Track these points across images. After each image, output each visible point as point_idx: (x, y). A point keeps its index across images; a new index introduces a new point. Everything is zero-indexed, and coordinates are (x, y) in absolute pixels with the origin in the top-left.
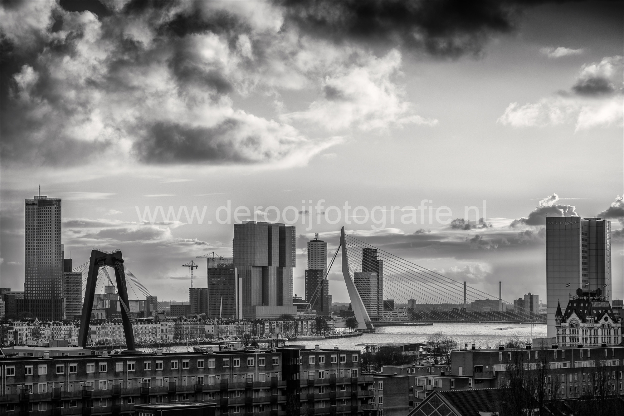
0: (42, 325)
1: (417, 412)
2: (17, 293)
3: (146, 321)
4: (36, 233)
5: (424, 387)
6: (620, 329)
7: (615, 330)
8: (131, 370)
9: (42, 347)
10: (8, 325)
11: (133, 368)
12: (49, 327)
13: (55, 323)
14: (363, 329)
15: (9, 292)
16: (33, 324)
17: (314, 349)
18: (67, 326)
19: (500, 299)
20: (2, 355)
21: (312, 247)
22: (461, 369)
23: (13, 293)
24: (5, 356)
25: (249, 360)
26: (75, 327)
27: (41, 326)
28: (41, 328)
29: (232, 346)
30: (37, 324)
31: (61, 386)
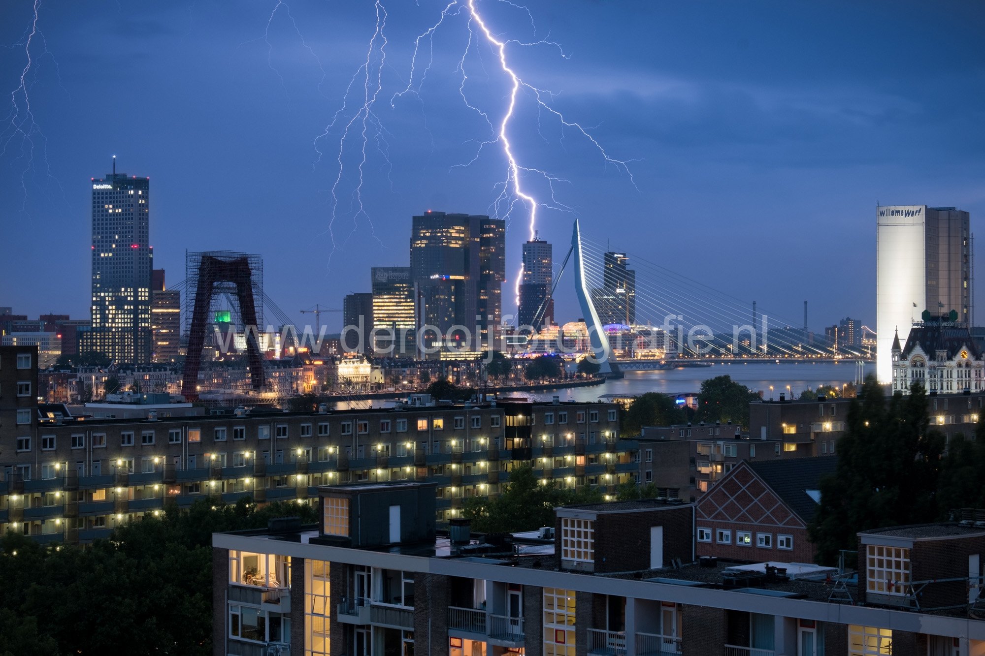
0: (121, 371)
1: (717, 492)
2: (79, 323)
3: (281, 364)
4: (108, 231)
5: (710, 457)
6: (983, 369)
7: (976, 371)
8: (282, 437)
9: (131, 403)
10: (68, 372)
11: (284, 434)
12: (132, 374)
13: (141, 368)
14: (606, 373)
15: (67, 321)
16: (107, 370)
17: (551, 403)
18: (159, 373)
19: (806, 328)
20: (69, 416)
21: (530, 250)
22: (764, 430)
23: (74, 323)
24: (72, 418)
25: (457, 420)
26: (171, 374)
27: (120, 373)
28: (119, 375)
29: (418, 399)
30: (113, 369)
31: (177, 462)
